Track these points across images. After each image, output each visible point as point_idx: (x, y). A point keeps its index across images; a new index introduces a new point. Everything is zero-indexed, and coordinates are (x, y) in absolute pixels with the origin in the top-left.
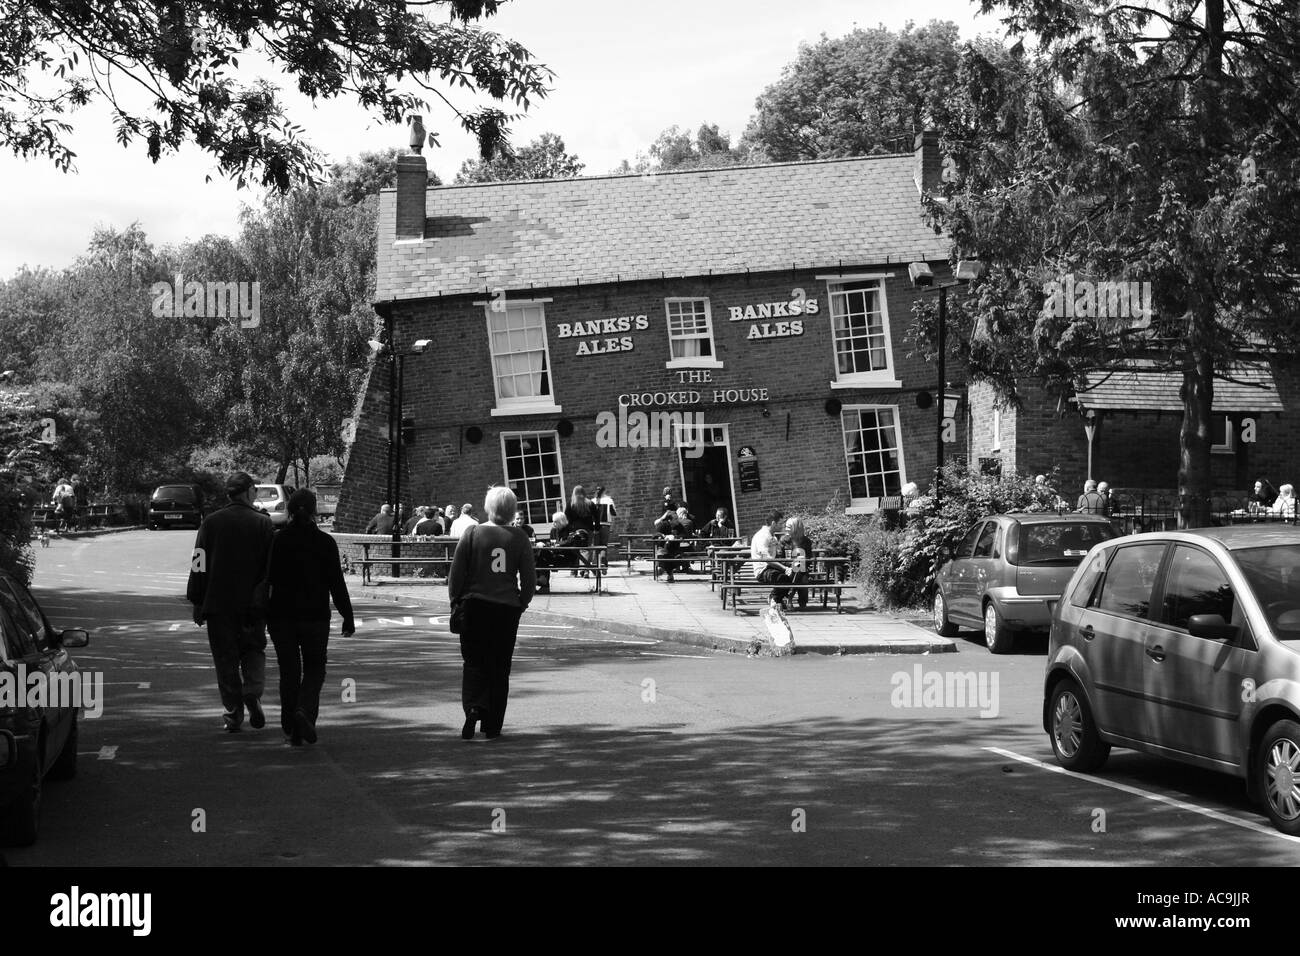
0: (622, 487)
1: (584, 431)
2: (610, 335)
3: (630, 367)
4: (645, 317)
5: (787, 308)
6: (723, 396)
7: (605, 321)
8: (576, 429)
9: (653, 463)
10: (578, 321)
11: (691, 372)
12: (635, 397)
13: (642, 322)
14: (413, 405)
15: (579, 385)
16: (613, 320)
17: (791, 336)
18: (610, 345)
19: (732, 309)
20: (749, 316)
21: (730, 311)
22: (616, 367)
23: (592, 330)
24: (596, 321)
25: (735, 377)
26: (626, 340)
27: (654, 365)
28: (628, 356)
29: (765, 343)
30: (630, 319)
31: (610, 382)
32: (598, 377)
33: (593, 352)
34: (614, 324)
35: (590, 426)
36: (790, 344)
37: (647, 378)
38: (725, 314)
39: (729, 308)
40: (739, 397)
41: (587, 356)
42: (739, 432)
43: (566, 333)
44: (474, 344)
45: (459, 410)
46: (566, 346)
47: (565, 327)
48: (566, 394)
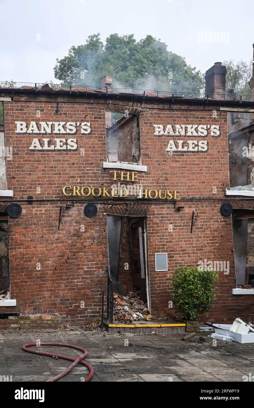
1: (31, 214)
2: (59, 135)
5: (196, 130)
6: (146, 194)
7: (56, 124)
8: (24, 211)
10: (33, 120)
11: (122, 172)
12: (77, 188)
13: (86, 128)
15: (30, 174)
16: (62, 123)
17: (198, 152)
18: (58, 144)
20: (169, 133)
21: (155, 127)
22: (62, 162)
23: (44, 130)
24: (48, 123)
25: (155, 180)
26: (72, 141)
27: (93, 163)
28: (73, 154)
29: (178, 155)
30: (76, 124)
31: (56, 174)
32: (46, 169)
33: (44, 148)
34: (63, 126)
35: (35, 209)
36: (197, 158)
37: (86, 174)
38: (151, 129)
39: (154, 125)
40: (158, 195)
41: (38, 151)
42: (155, 224)
43: (22, 129)
46: (21, 141)
47: (21, 125)
48: (18, 181)
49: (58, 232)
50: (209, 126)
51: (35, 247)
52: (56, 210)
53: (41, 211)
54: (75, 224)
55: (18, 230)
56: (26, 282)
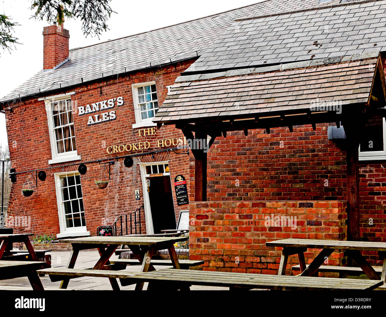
0: (113, 203)
1: (92, 170)
2: (104, 110)
3: (114, 130)
4: (121, 98)
6: (163, 143)
7: (101, 103)
8: (88, 169)
9: (128, 188)
10: (88, 104)
11: (144, 130)
12: (115, 147)
13: (120, 101)
14: (15, 160)
15: (89, 142)
16: (105, 101)
18: (104, 117)
21: (167, 88)
22: (107, 129)
23: (95, 109)
24: (97, 103)
25: (171, 131)
26: (112, 113)
27: (127, 127)
28: (113, 122)
30: (114, 100)
31: (104, 139)
32: (98, 137)
33: (96, 122)
34: (106, 104)
35: (95, 167)
37: (123, 135)
38: (164, 91)
40: (172, 143)
41: (93, 124)
42: (174, 166)
43: (82, 112)
44: (41, 123)
45: (36, 162)
46: (82, 120)
47: (81, 109)
48: (83, 148)
49: (110, 181)
51: (97, 194)
53: (98, 167)
54: (119, 174)
55: (86, 183)
56: (94, 219)
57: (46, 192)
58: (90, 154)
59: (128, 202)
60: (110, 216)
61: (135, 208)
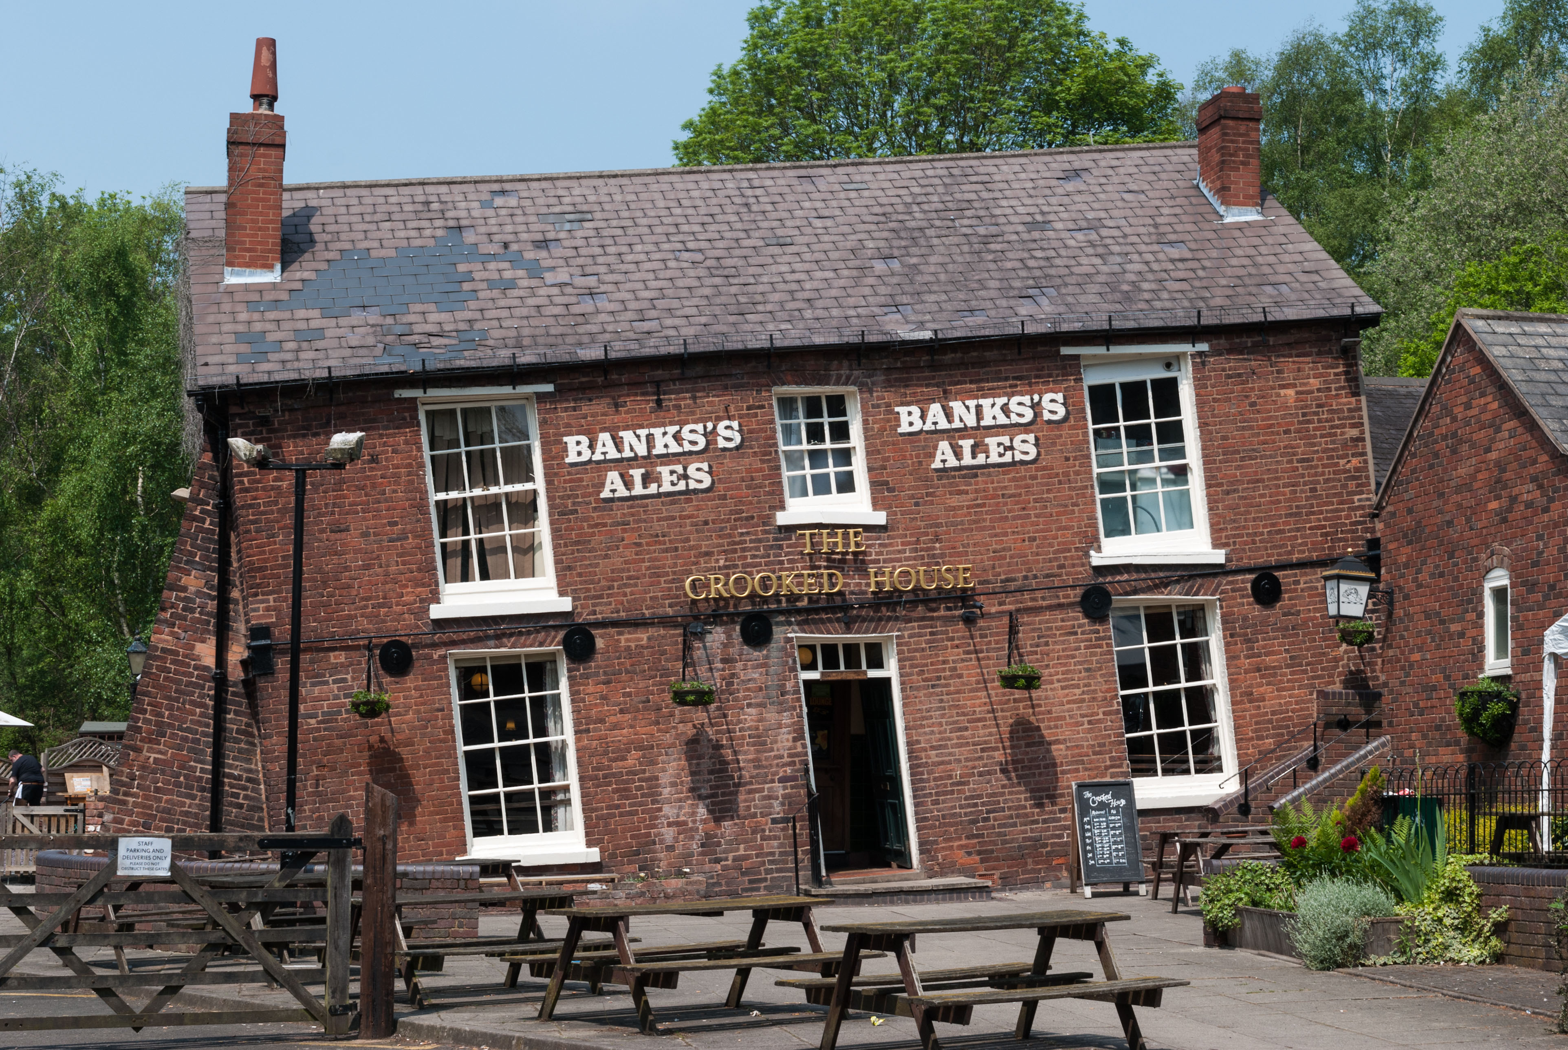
1: (617, 649)
2: (667, 458)
4: (735, 424)
5: (1005, 409)
6: (886, 579)
7: (657, 432)
8: (600, 643)
9: (752, 711)
10: (603, 430)
11: (824, 532)
12: (717, 580)
13: (729, 434)
14: (271, 598)
15: (607, 556)
16: (672, 429)
17: (1014, 463)
18: (667, 479)
19: (902, 410)
20: (935, 423)
21: (898, 413)
22: (678, 521)
23: (632, 449)
24: (638, 432)
25: (909, 543)
26: (698, 469)
27: (752, 517)
28: (702, 500)
29: (964, 477)
30: (705, 427)
31: (666, 551)
32: (643, 541)
33: (634, 493)
34: (674, 437)
35: (627, 638)
36: (1013, 479)
37: (739, 543)
38: (889, 421)
39: (897, 409)
40: (918, 581)
41: (622, 499)
42: (916, 650)
43: (579, 454)
44: (397, 476)
45: (366, 607)
46: (581, 479)
47: (578, 443)
48: (580, 575)
50: (1036, 398)
51: (632, 727)
52: (673, 636)
53: (639, 640)
54: (720, 666)
55: (591, 689)
56: (617, 807)
57: (410, 716)
58: (609, 596)
59: (751, 757)
60: (680, 800)
61: (774, 774)
